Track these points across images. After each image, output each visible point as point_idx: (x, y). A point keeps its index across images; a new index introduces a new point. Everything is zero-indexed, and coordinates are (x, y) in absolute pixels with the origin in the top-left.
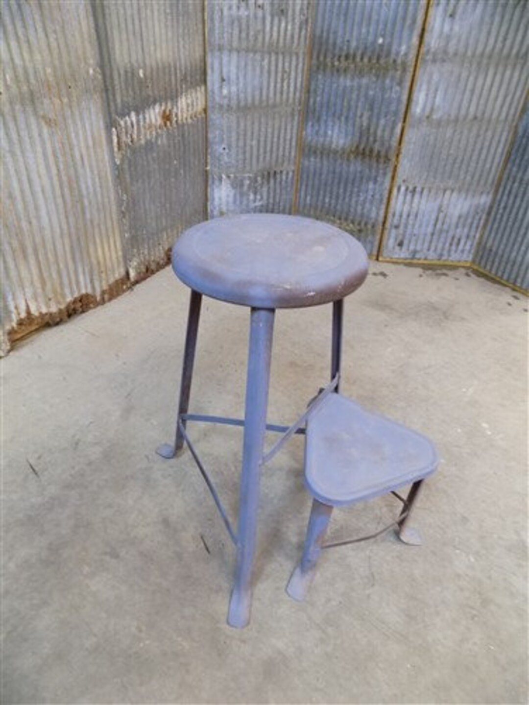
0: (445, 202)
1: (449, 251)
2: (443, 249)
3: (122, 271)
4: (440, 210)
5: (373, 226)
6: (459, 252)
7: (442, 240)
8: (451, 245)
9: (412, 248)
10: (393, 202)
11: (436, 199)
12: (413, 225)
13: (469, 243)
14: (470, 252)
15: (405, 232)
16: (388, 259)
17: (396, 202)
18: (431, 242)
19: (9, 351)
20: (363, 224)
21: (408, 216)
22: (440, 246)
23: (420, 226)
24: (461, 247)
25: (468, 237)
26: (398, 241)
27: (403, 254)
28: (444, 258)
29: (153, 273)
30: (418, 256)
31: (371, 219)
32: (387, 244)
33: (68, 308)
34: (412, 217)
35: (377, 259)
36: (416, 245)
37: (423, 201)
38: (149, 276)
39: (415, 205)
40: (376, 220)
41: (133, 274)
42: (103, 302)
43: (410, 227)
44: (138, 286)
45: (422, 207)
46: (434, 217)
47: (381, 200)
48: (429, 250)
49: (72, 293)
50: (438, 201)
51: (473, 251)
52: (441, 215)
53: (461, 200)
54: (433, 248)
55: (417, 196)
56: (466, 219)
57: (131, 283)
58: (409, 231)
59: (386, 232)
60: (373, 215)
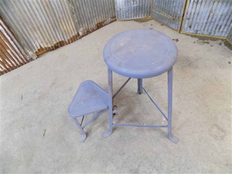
0: (214, 8)
1: (215, 32)
2: (211, 30)
3: (76, 33)
4: (211, 12)
5: (178, 18)
6: (220, 32)
7: (211, 26)
8: (216, 29)
9: (195, 29)
10: (187, 7)
11: (208, 7)
12: (197, 18)
13: (226, 29)
14: (226, 32)
15: (192, 21)
16: (184, 33)
17: (189, 7)
18: (205, 26)
19: (37, 58)
20: (175, 16)
21: (194, 14)
22: (210, 29)
23: (200, 19)
24: (221, 30)
25: (225, 25)
26: (189, 25)
27: (192, 31)
28: (212, 34)
29: (90, 32)
30: (198, 32)
31: (178, 14)
32: (184, 27)
33: (55, 45)
34: (196, 15)
35: (180, 32)
36: (198, 28)
37: (202, 7)
38: (88, 34)
39: (198, 9)
40: (180, 15)
41: (81, 34)
42: (69, 43)
43: (195, 19)
44: (84, 37)
45: (202, 10)
46: (208, 15)
47: (182, 6)
48: (204, 30)
49: (56, 41)
50: (210, 8)
51: (228, 32)
52: (212, 14)
53: (223, 7)
54: (206, 30)
55: (199, 5)
56: (225, 16)
57: (80, 37)
58: (194, 21)
59: (184, 21)
60: (179, 13)
